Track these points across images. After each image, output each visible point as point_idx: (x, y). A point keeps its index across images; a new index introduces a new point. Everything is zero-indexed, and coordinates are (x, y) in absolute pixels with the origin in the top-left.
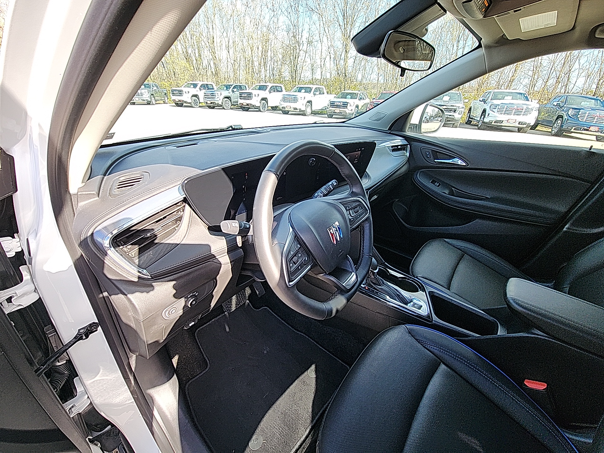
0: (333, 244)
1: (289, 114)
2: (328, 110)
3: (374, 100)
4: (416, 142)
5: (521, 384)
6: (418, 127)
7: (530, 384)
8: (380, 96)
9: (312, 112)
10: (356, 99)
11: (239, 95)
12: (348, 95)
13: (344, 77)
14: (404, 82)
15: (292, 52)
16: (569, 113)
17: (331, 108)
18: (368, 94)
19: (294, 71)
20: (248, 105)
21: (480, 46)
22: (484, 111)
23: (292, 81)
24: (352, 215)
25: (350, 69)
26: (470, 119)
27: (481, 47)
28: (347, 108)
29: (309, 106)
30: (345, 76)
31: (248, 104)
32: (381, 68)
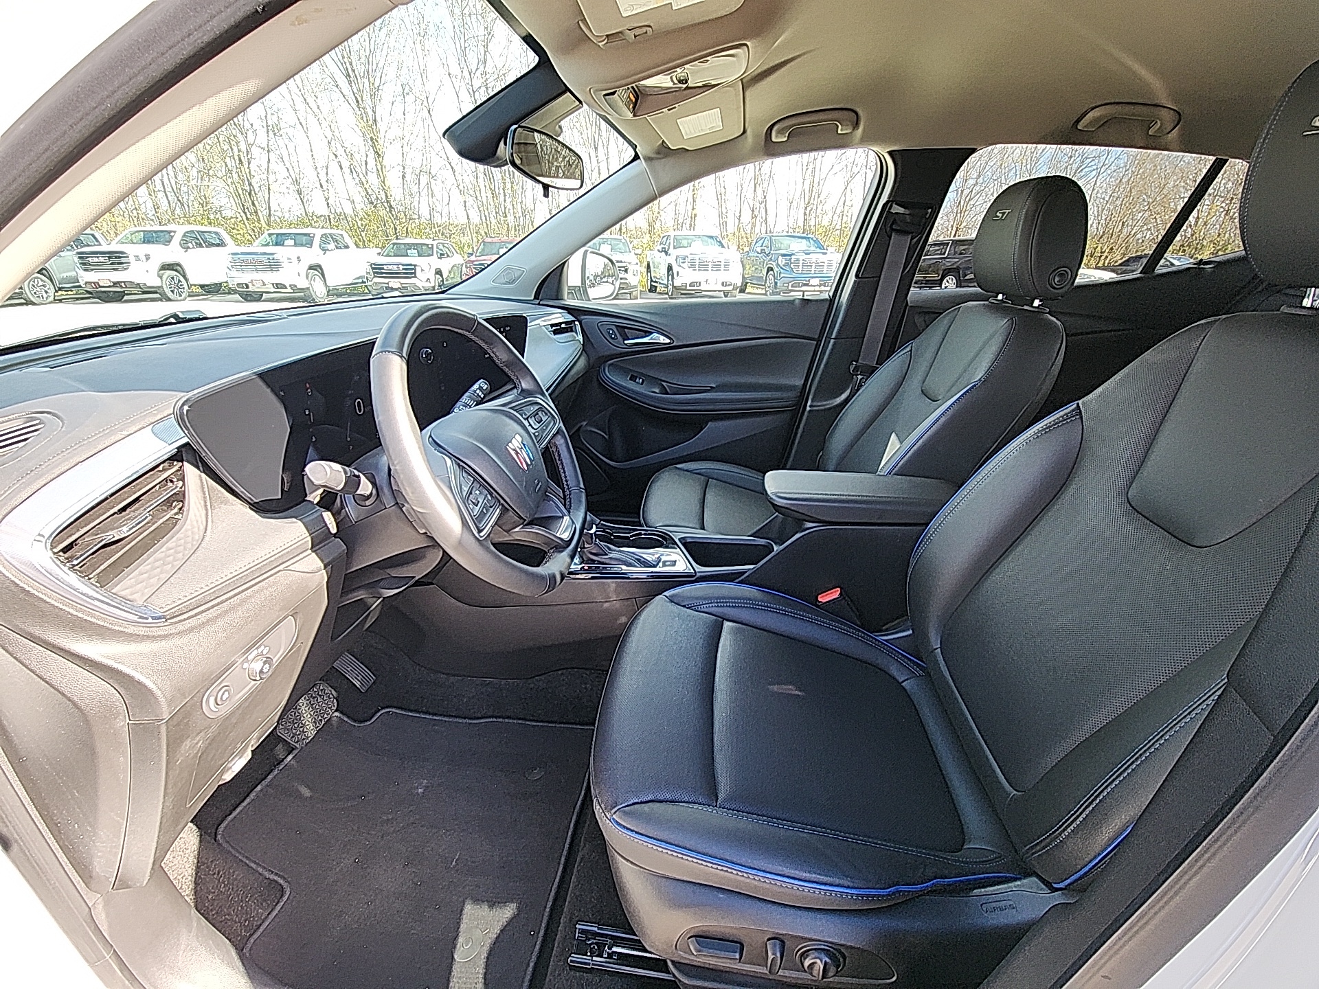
0: (523, 470)
1: (264, 301)
2: (370, 283)
3: (473, 258)
4: (585, 315)
5: (815, 602)
6: (582, 291)
7: (824, 599)
8: (483, 250)
9: (328, 292)
10: (432, 255)
11: (76, 259)
12: (410, 249)
13: (388, 210)
14: (521, 219)
15: (226, 147)
16: (780, 263)
17: (377, 280)
18: (454, 245)
19: (247, 195)
20: (115, 284)
21: (636, 157)
22: (670, 268)
23: (248, 219)
24: (535, 427)
25: (396, 194)
26: (653, 284)
27: (639, 158)
28: (415, 277)
29: (317, 277)
30: (391, 207)
31: (119, 282)
32: (466, 191)
